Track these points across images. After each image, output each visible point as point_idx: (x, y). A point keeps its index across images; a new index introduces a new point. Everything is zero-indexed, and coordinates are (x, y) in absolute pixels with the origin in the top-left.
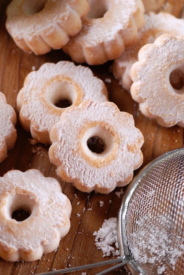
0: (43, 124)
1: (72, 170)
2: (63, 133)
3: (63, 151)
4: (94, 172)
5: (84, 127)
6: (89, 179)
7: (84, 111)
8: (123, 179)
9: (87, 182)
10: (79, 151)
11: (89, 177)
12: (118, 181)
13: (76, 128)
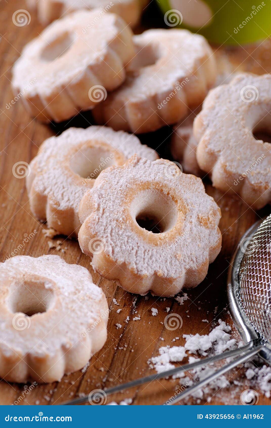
0: (66, 199)
1: (117, 249)
2: (100, 199)
3: (102, 222)
4: (152, 253)
5: (131, 189)
6: (144, 263)
7: (130, 170)
8: (195, 265)
9: (142, 266)
10: (126, 221)
11: (144, 259)
12: (188, 267)
13: (120, 190)
